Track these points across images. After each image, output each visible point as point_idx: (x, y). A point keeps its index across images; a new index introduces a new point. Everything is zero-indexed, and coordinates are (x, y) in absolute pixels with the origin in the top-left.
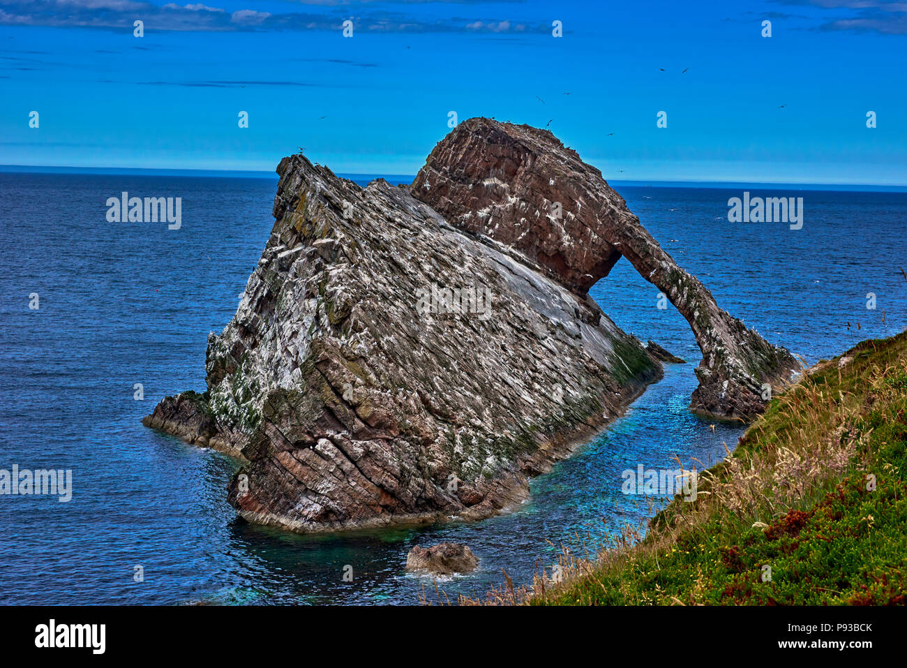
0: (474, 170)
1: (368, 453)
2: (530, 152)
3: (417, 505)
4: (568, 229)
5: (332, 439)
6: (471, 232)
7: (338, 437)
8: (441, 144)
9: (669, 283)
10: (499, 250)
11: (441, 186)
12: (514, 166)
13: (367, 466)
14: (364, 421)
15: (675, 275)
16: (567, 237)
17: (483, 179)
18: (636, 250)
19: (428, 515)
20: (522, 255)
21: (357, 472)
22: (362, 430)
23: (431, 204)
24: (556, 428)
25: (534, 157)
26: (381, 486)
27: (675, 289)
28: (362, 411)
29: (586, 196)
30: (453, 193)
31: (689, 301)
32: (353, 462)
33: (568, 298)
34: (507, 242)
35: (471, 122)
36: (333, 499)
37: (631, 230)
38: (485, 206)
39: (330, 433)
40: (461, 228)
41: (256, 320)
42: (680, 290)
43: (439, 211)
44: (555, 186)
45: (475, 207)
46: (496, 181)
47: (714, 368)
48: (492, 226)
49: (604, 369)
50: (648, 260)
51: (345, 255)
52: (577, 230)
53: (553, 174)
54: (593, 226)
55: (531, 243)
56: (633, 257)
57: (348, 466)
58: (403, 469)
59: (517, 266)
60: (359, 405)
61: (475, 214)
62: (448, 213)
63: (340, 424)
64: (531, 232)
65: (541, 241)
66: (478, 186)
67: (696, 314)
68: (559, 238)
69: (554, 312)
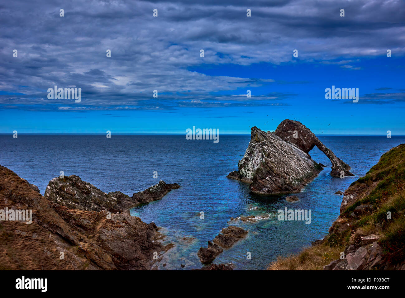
0: (287, 129)
1: (276, 180)
2: (297, 126)
3: (285, 190)
4: (305, 140)
5: (269, 177)
6: (286, 141)
7: (270, 177)
8: (280, 124)
9: (325, 151)
10: (292, 144)
11: (280, 132)
12: (294, 128)
13: (276, 182)
14: (275, 174)
15: (326, 149)
16: (304, 142)
17: (288, 131)
18: (318, 144)
19: (287, 192)
20: (296, 145)
21: (274, 183)
22: (274, 176)
23: (278, 136)
24: (307, 178)
25: (298, 127)
26: (278, 186)
27: (326, 152)
28: (275, 172)
29: (308, 134)
30: (283, 134)
31: (329, 154)
32: (273, 182)
33: (305, 154)
34: (293, 143)
35: (286, 120)
36: (270, 188)
37: (317, 140)
38: (289, 136)
39: (269, 176)
40: (284, 140)
41: (248, 157)
42: (327, 152)
43: (280, 137)
44: (302, 132)
45: (287, 136)
46: (291, 131)
47: (335, 167)
48: (290, 140)
49: (313, 167)
50: (321, 146)
51: (266, 144)
52: (307, 141)
53: (302, 130)
54: (310, 140)
55: (298, 143)
56: (317, 146)
57: (272, 182)
58: (282, 183)
59: (295, 147)
60: (274, 171)
61: (287, 138)
62: (282, 137)
63: (271, 174)
64: (298, 141)
65: (300, 143)
66: (287, 132)
67: (331, 156)
68: (303, 142)
69: (303, 156)
